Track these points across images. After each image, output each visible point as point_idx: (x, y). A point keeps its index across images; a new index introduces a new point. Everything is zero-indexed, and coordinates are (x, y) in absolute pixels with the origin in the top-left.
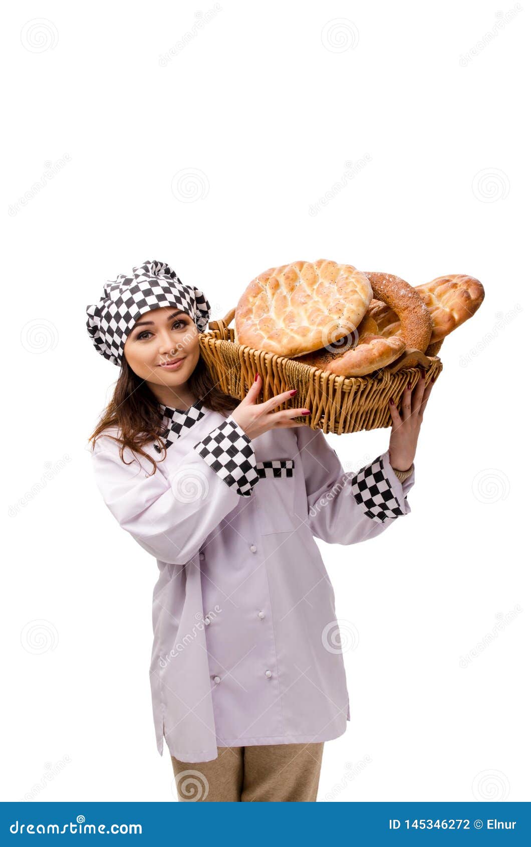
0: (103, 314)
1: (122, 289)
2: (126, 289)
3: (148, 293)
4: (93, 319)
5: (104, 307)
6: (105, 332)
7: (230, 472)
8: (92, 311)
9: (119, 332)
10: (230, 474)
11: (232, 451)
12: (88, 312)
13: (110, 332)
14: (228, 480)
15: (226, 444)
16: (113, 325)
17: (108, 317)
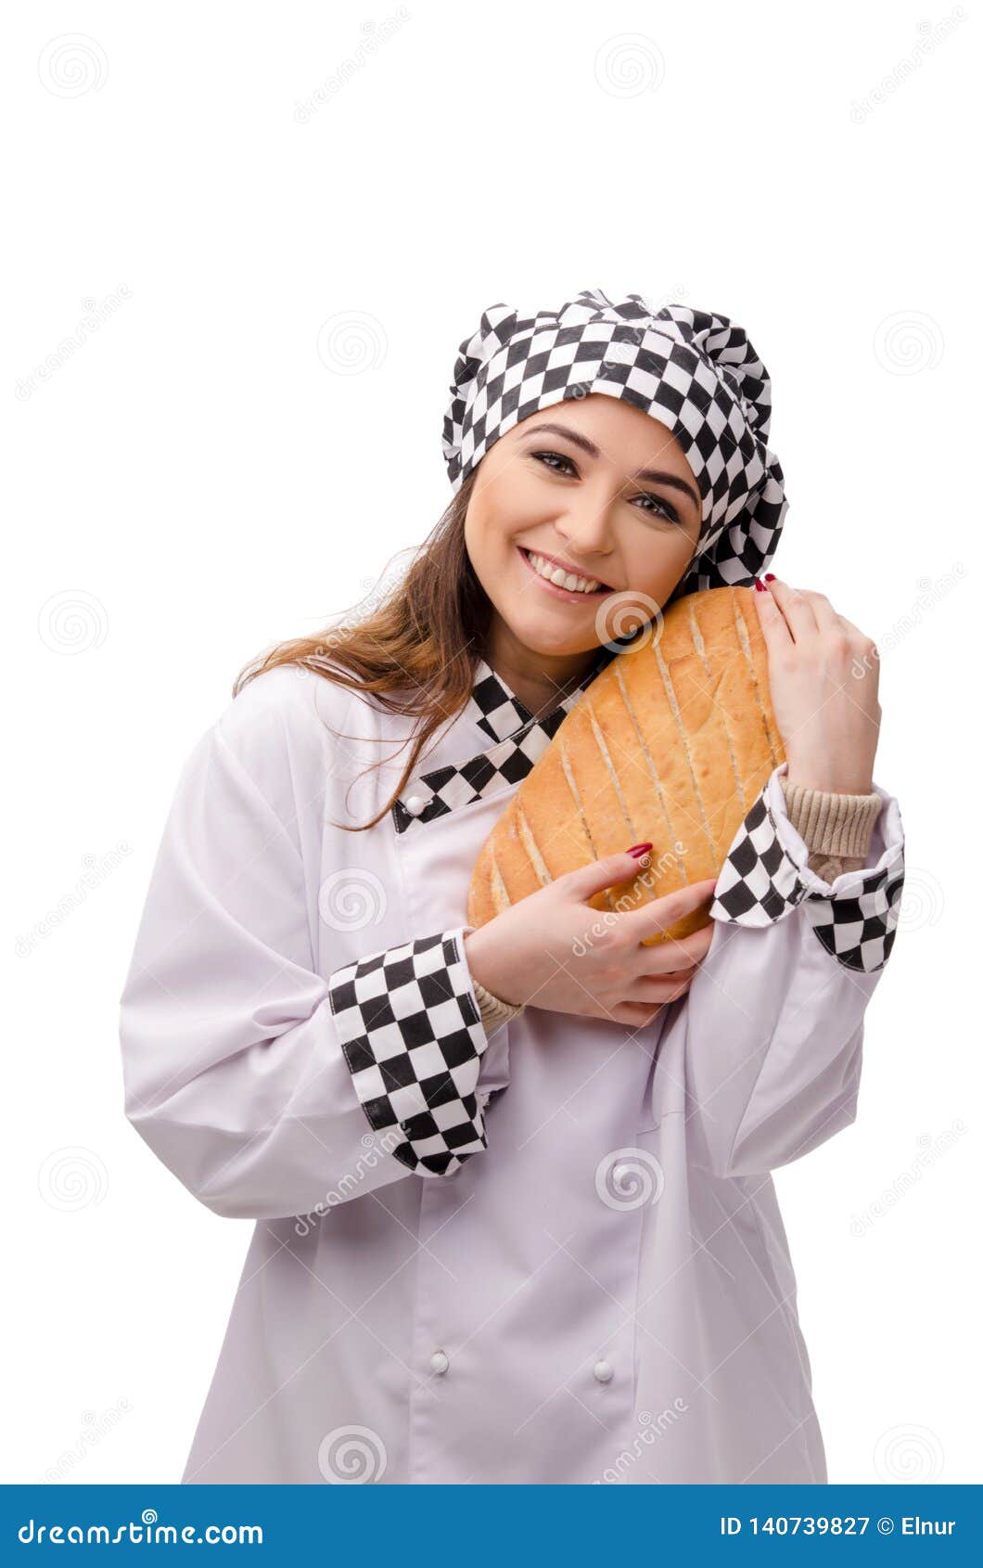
0: (516, 338)
1: (603, 314)
2: (611, 319)
3: (650, 362)
4: (484, 336)
5: (529, 324)
6: (485, 384)
7: (390, 1089)
8: (496, 319)
9: (511, 401)
10: (385, 1097)
11: (417, 1030)
12: (487, 313)
13: (494, 389)
14: (376, 1111)
15: (407, 1000)
16: (514, 376)
17: (518, 353)
